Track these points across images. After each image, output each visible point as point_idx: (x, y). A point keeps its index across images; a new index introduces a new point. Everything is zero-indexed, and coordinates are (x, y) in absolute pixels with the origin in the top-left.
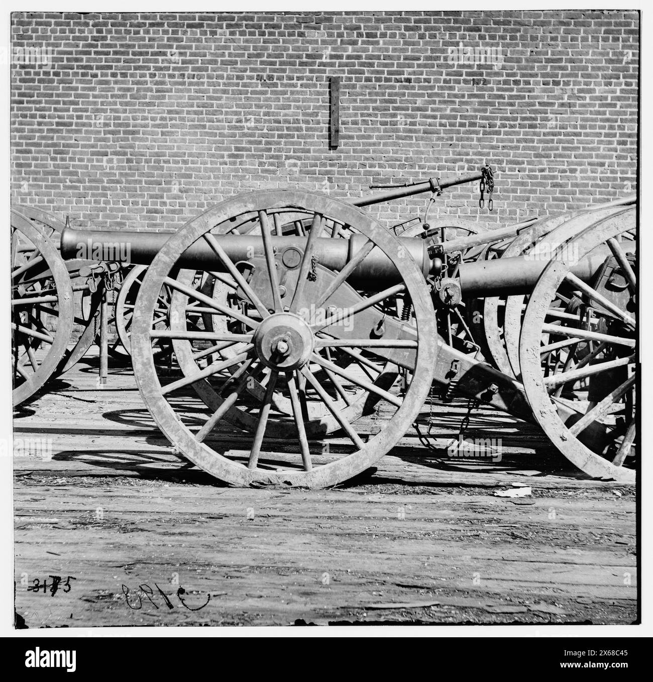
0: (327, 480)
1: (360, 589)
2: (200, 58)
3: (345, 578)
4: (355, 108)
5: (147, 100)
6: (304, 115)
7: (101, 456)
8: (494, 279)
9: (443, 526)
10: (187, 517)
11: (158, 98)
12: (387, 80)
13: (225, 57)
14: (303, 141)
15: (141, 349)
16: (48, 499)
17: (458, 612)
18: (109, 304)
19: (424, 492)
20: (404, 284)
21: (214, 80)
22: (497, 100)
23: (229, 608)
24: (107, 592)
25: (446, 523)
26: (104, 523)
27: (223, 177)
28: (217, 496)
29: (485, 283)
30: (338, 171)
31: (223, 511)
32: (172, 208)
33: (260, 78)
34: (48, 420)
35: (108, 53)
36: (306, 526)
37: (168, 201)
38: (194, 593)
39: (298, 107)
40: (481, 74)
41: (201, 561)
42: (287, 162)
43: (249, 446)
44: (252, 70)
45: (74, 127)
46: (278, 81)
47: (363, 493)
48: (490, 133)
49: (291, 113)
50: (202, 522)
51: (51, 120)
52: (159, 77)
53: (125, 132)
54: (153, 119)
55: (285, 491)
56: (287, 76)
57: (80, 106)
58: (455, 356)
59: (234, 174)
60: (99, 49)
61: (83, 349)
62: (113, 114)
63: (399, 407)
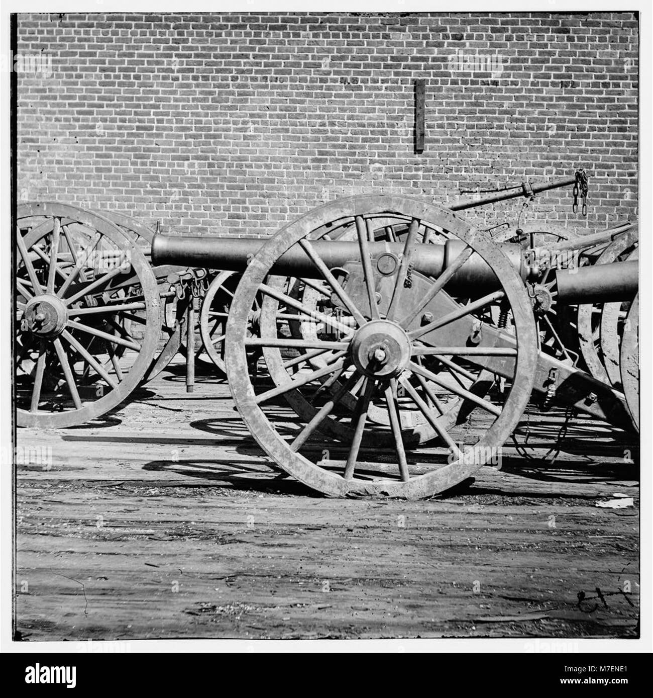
0: (425, 491)
1: (466, 602)
2: (283, 61)
3: (452, 591)
4: (440, 112)
5: (229, 104)
6: (388, 118)
7: (192, 466)
8: (592, 286)
9: (546, 538)
10: (285, 528)
11: (241, 101)
12: (473, 83)
13: (308, 59)
14: (387, 145)
15: (235, 357)
16: (143, 510)
17: (568, 625)
18: (196, 311)
19: (523, 503)
20: (504, 291)
21: (297, 83)
22: (586, 103)
23: (335, 620)
24: (209, 604)
25: (548, 535)
26: (201, 534)
27: (307, 181)
28: (314, 507)
29: (583, 290)
30: (424, 175)
31: (321, 522)
32: (254, 213)
33: (343, 81)
34: (135, 429)
35: (189, 56)
36: (406, 538)
37: (250, 206)
38: (298, 605)
39: (383, 111)
40: (570, 77)
41: (303, 573)
42: (372, 166)
43: (345, 456)
44: (336, 73)
45: (154, 131)
46: (362, 84)
47: (462, 504)
48: (578, 137)
49: (376, 117)
50: (300, 534)
51: (132, 124)
52: (241, 80)
53: (207, 136)
54: (235, 123)
55: (382, 502)
56: (372, 79)
57: (161, 110)
58: (552, 364)
59: (317, 178)
60: (180, 52)
61: (168, 357)
62: (194, 118)
63: (498, 416)
